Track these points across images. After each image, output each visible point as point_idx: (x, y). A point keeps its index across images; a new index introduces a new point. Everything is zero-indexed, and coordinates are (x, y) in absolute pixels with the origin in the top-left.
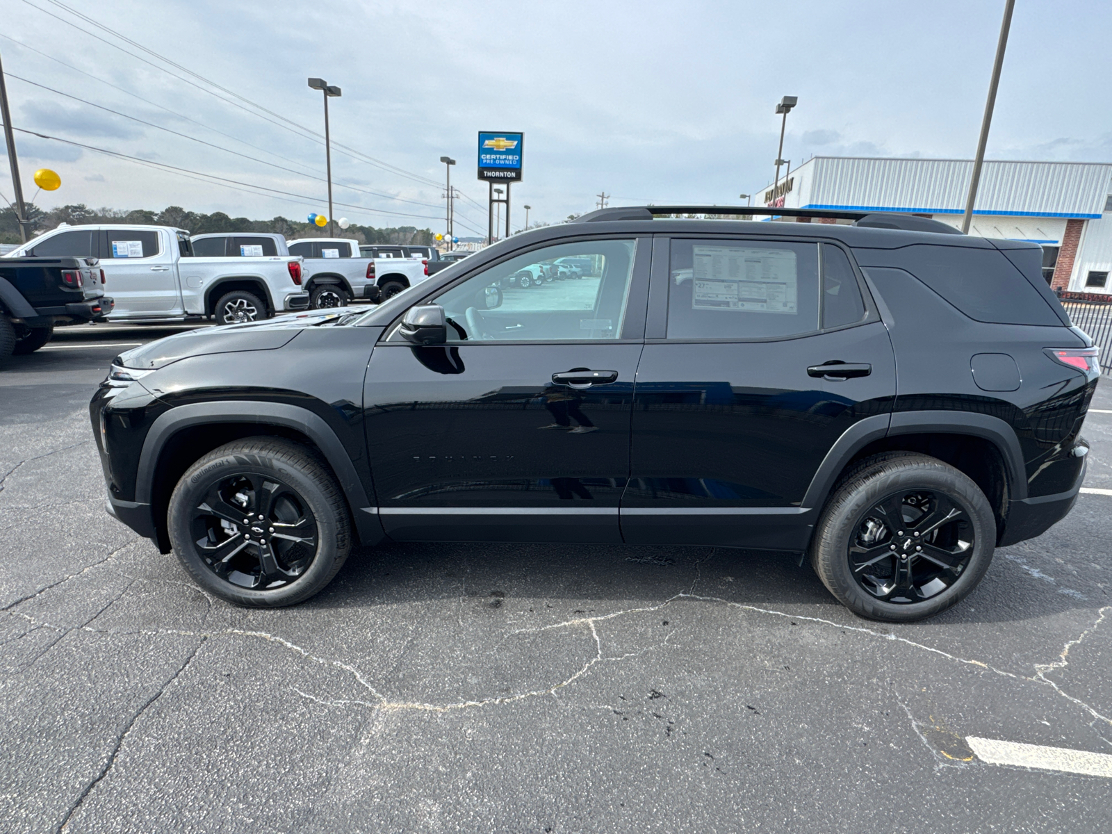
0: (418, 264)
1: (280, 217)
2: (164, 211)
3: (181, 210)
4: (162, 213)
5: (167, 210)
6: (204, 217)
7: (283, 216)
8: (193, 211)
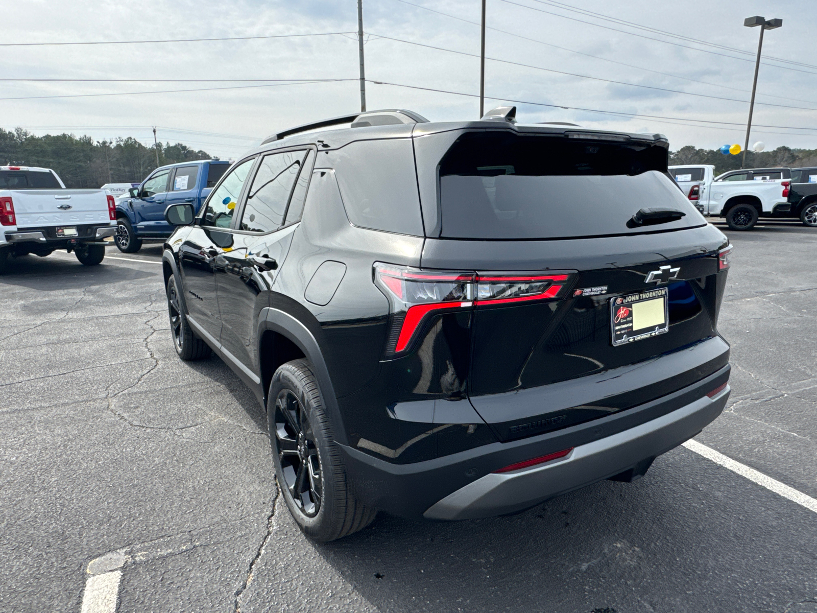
0: (777, 186)
1: (784, 147)
2: (680, 150)
3: (693, 148)
4: (678, 152)
5: (682, 149)
6: (712, 152)
7: (786, 146)
8: (703, 148)
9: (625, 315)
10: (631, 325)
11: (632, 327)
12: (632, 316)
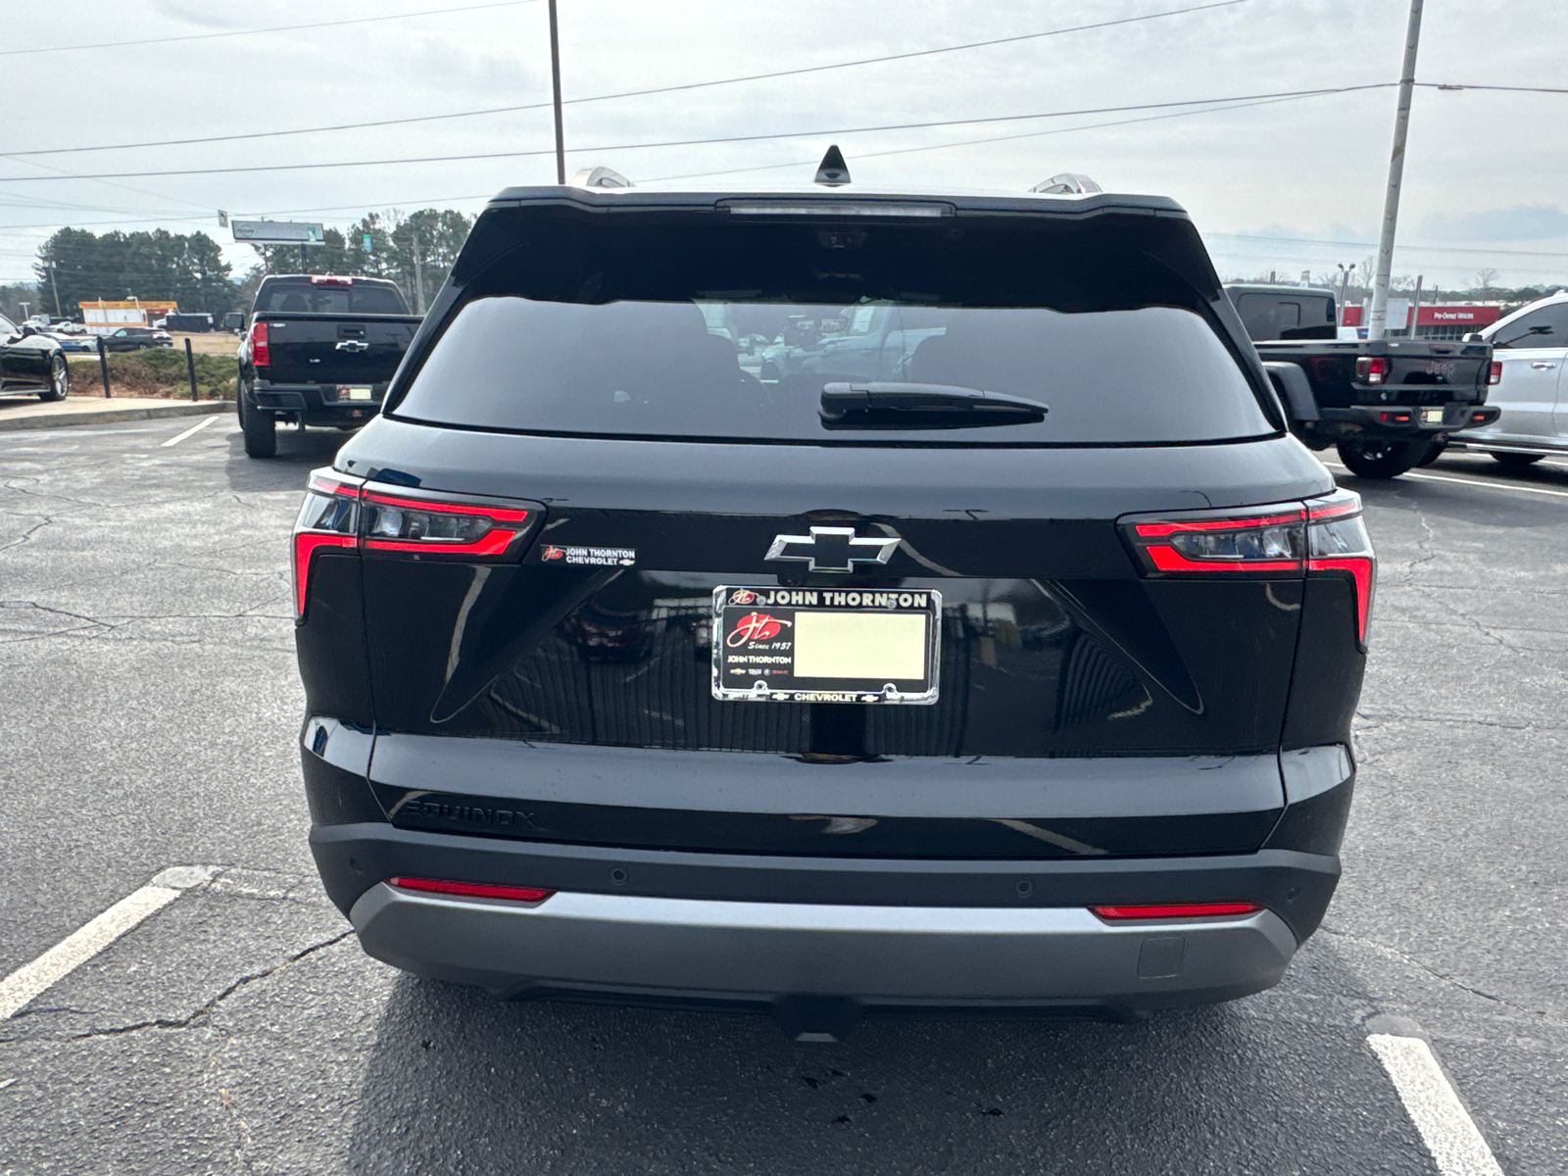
9: (767, 633)
10: (786, 660)
11: (790, 667)
12: (792, 639)
